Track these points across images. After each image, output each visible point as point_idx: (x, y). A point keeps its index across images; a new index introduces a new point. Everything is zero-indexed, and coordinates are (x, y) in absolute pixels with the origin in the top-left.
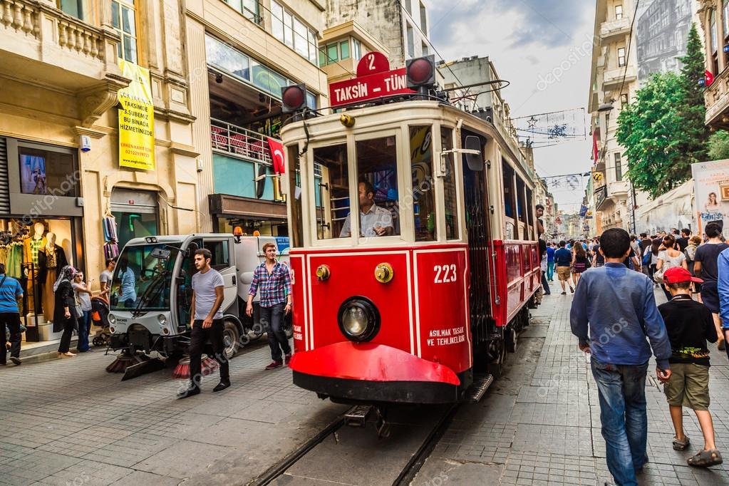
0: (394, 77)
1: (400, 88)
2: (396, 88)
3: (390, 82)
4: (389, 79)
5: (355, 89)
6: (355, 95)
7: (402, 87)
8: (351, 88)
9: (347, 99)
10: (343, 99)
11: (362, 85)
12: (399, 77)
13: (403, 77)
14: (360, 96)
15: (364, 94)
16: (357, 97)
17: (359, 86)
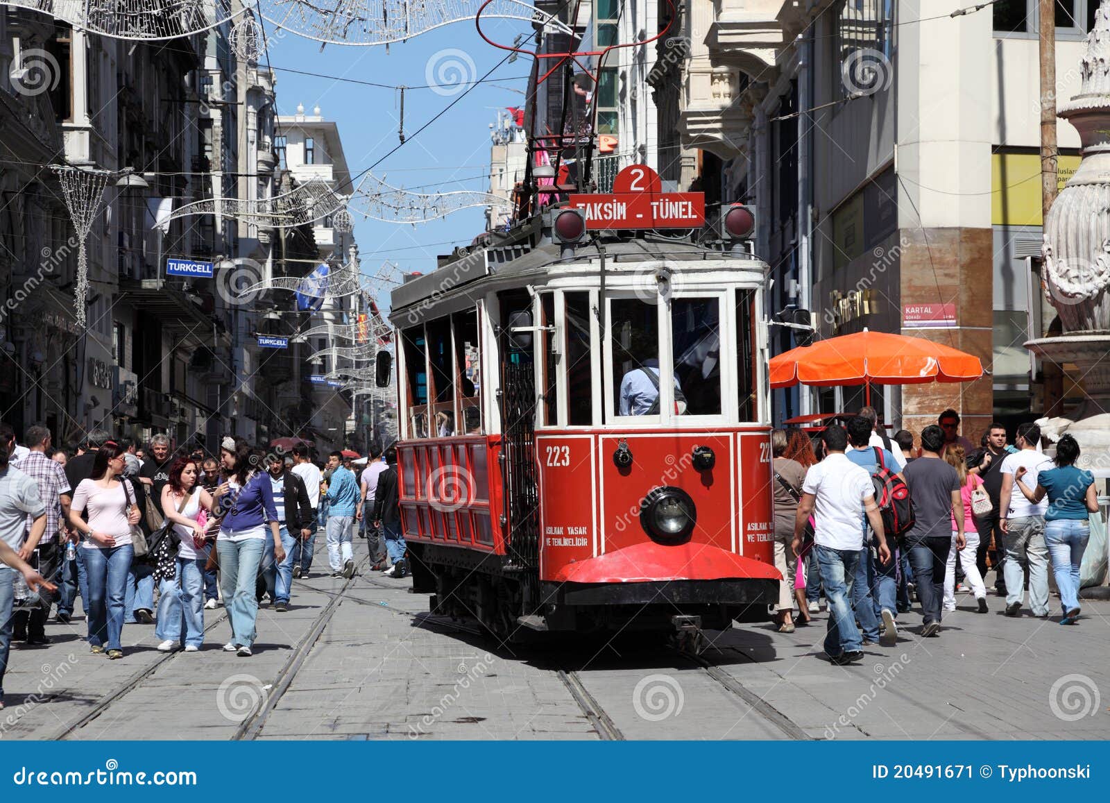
0: (664, 202)
1: (671, 217)
2: (666, 217)
3: (658, 207)
4: (657, 203)
5: (608, 208)
6: (608, 215)
7: (674, 216)
8: (603, 206)
9: (596, 218)
10: (589, 218)
11: (619, 204)
12: (671, 203)
13: (676, 203)
14: (615, 218)
15: (622, 216)
16: (610, 217)
17: (615, 205)
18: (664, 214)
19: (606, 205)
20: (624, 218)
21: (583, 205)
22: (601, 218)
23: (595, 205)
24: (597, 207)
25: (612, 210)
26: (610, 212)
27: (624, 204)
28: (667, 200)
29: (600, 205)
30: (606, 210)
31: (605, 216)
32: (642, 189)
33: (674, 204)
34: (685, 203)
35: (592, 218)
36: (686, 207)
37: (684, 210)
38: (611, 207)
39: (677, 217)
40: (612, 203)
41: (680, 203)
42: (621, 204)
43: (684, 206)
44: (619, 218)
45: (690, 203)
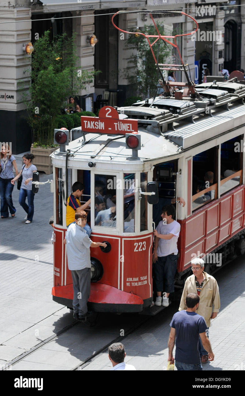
0: (120, 123)
1: (123, 130)
2: (121, 130)
3: (117, 125)
4: (117, 124)
5: (97, 124)
6: (97, 127)
7: (124, 130)
8: (94, 123)
9: (92, 128)
10: (89, 128)
11: (101, 123)
12: (123, 124)
13: (125, 124)
14: (100, 129)
15: (102, 128)
16: (98, 128)
17: (99, 123)
18: (120, 129)
19: (96, 123)
20: (104, 129)
21: (87, 121)
22: (94, 128)
23: (91, 122)
24: (92, 123)
25: (98, 125)
26: (97, 125)
27: (103, 123)
28: (121, 122)
29: (94, 122)
30: (96, 125)
31: (96, 127)
32: (111, 117)
33: (124, 124)
34: (129, 124)
35: (90, 128)
36: (129, 126)
37: (128, 127)
38: (98, 124)
39: (125, 130)
40: (98, 122)
41: (127, 124)
42: (102, 123)
43: (128, 126)
44: (101, 129)
45: (131, 125)
